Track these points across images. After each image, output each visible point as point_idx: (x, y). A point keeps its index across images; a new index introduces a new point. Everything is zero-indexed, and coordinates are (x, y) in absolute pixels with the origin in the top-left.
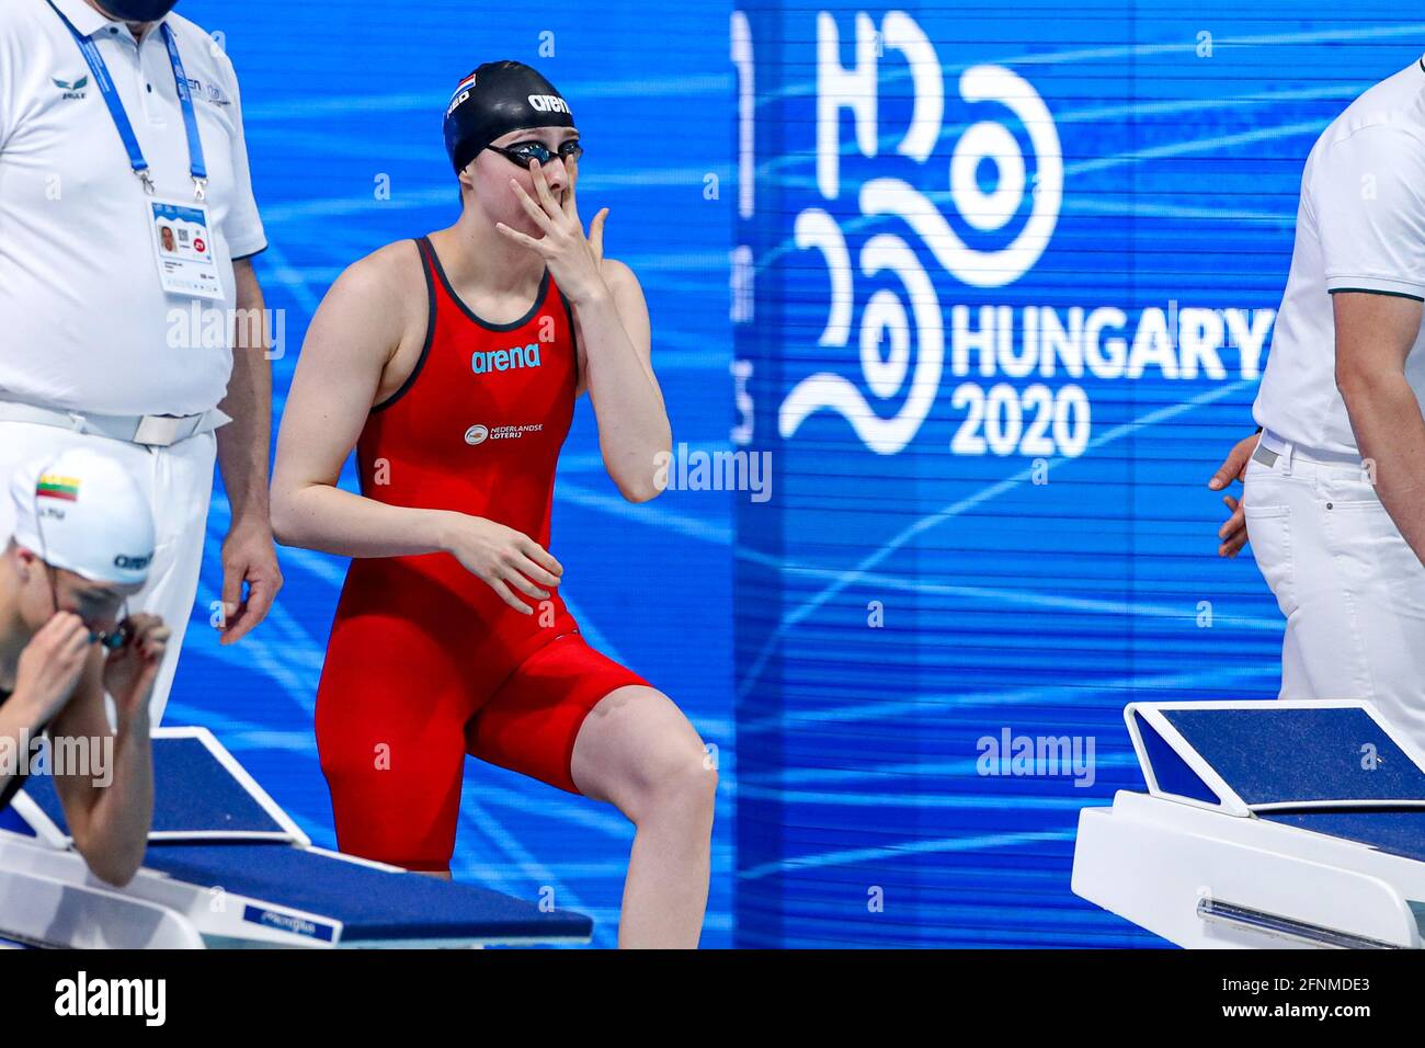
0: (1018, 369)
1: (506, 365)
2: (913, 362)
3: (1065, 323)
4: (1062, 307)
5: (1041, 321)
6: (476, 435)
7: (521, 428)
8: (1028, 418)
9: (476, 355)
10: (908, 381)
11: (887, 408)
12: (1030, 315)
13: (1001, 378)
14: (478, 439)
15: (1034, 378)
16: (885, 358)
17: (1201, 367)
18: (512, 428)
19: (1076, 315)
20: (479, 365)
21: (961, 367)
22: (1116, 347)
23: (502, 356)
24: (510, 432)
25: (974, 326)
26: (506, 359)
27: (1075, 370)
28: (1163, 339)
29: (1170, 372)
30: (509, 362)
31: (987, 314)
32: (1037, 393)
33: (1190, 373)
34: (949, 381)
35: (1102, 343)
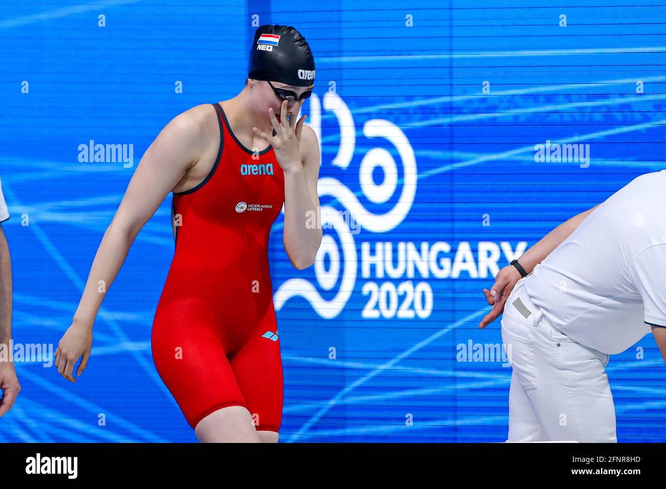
0: (396, 274)
1: (257, 172)
2: (342, 271)
3: (419, 250)
4: (417, 242)
5: (407, 250)
6: (241, 207)
7: (262, 206)
8: (401, 299)
9: (243, 166)
10: (340, 280)
11: (329, 295)
12: (401, 246)
13: (387, 279)
14: (242, 210)
15: (404, 279)
16: (327, 268)
17: (489, 271)
18: (258, 206)
19: (425, 246)
20: (244, 171)
21: (366, 273)
22: (446, 262)
23: (255, 168)
24: (257, 208)
25: (373, 252)
26: (257, 169)
27: (425, 274)
28: (470, 257)
29: (474, 274)
30: (258, 171)
31: (379, 246)
32: (406, 287)
33: (483, 274)
34: (360, 281)
35: (438, 261)
